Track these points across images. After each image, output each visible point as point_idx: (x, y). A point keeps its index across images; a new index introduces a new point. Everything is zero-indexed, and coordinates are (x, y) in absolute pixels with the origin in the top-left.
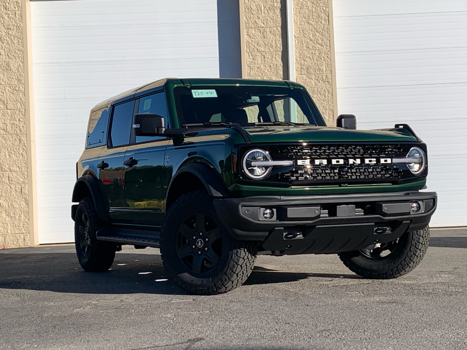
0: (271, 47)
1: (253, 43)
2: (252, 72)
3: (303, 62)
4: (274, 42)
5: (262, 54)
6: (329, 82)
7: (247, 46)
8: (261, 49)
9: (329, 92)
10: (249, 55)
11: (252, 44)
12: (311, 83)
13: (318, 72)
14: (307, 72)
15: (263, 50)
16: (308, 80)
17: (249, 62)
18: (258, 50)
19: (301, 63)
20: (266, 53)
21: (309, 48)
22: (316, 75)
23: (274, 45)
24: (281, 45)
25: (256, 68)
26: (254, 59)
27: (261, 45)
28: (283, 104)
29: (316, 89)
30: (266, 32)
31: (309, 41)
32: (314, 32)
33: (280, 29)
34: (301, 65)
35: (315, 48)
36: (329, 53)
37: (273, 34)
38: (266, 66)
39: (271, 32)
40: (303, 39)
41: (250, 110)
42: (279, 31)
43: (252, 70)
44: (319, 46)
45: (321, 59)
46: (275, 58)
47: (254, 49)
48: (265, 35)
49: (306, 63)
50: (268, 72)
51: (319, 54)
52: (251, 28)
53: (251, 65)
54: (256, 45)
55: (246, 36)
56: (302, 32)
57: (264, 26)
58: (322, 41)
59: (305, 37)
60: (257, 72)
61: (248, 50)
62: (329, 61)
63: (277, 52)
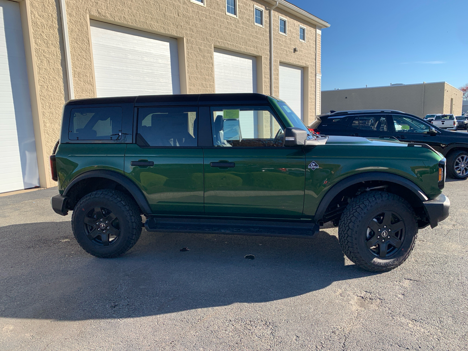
0: (53, 55)
1: (41, 50)
2: (41, 72)
3: (75, 69)
4: (55, 52)
5: (47, 59)
6: (92, 84)
7: (35, 52)
8: (46, 55)
9: (92, 91)
10: (38, 59)
11: (39, 50)
12: (81, 84)
13: (85, 77)
14: (79, 76)
15: (48, 57)
16: (79, 82)
17: (38, 63)
18: (44, 55)
19: (74, 70)
20: (50, 59)
21: (78, 60)
22: (84, 79)
23: (56, 54)
24: (60, 55)
25: (44, 69)
26: (42, 62)
27: (47, 53)
28: (64, 96)
29: (84, 88)
30: (49, 44)
31: (78, 55)
32: (81, 50)
33: (58, 43)
34: (74, 71)
35: (82, 61)
36: (90, 65)
37: (54, 46)
38: (50, 68)
39: (52, 44)
40: (74, 53)
41: (42, 99)
42: (58, 45)
43: (41, 70)
44: (84, 60)
45: (86, 69)
46: (57, 64)
47: (41, 55)
48: (48, 45)
49: (77, 70)
50: (52, 73)
51: (85, 65)
52: (38, 38)
53: (40, 66)
54: (42, 52)
55: (34, 44)
56: (73, 48)
57: (47, 39)
58: (86, 57)
59: (76, 52)
60: (45, 71)
61: (37, 55)
62: (91, 71)
63: (58, 60)
